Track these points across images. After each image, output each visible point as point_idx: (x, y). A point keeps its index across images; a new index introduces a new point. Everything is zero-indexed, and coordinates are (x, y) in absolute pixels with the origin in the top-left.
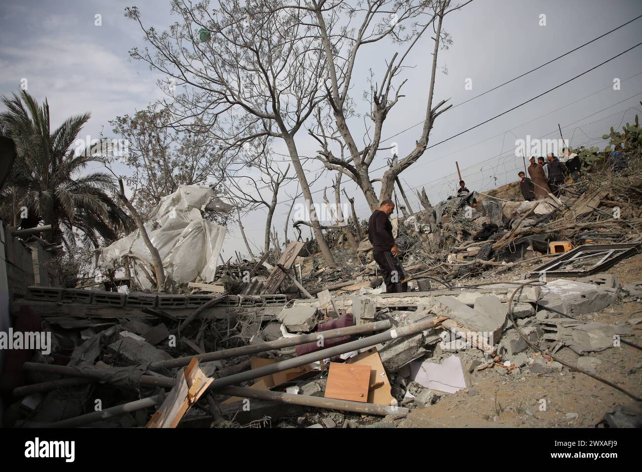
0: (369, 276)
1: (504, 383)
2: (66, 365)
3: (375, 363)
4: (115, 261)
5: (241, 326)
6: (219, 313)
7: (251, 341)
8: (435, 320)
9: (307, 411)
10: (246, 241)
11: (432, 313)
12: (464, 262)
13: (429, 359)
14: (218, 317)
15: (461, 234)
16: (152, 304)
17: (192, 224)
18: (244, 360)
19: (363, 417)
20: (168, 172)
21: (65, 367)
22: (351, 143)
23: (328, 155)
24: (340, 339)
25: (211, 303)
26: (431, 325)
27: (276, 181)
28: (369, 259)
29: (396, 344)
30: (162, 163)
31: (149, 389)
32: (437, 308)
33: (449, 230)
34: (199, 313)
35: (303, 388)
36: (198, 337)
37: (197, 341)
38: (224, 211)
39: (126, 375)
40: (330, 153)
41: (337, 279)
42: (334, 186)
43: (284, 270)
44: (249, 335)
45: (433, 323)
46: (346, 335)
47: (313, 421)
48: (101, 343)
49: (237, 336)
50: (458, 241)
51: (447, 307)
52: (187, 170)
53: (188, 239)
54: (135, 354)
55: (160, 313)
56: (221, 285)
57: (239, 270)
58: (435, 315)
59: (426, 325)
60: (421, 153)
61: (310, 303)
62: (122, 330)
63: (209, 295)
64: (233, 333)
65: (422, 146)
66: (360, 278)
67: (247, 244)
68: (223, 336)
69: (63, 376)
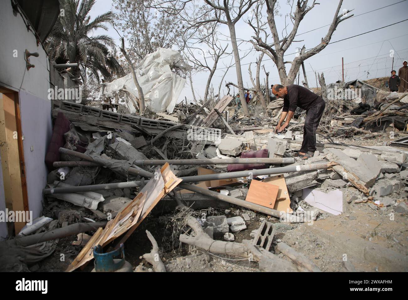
0: (273, 125)
1: (375, 215)
2: (84, 153)
3: (282, 185)
4: (114, 92)
5: (191, 146)
6: (177, 135)
7: (197, 156)
8: (329, 164)
9: (231, 207)
10: (193, 91)
11: (326, 159)
12: (343, 127)
13: (318, 189)
14: (177, 137)
15: (342, 107)
16: (137, 123)
17: (165, 74)
18: (191, 167)
19: (268, 217)
20: (148, 39)
21: (83, 154)
22: (276, 34)
23: (258, 40)
24: (258, 165)
25: (173, 128)
26: (325, 167)
27: (218, 54)
28: (274, 114)
29: (298, 175)
30: (144, 33)
31: (133, 176)
32: (330, 156)
33: (334, 104)
34: (166, 133)
35: (231, 192)
36: (163, 148)
37: (163, 150)
38: (185, 69)
39: (120, 165)
40: (260, 39)
41: (251, 125)
42: (257, 63)
43: (218, 113)
44: (195, 152)
45: (326, 165)
46: (262, 163)
47: (235, 214)
48: (105, 142)
49: (188, 151)
50: (339, 112)
51: (337, 156)
52: (160, 40)
53: (162, 85)
54: (126, 153)
55: (142, 129)
56: (177, 117)
57: (187, 109)
58: (328, 160)
59: (321, 166)
60: (323, 47)
61: (237, 137)
62: (117, 137)
63: (168, 122)
64: (185, 149)
65: (326, 42)
66: (266, 126)
67: (193, 93)
68: (179, 149)
69: (82, 159)
